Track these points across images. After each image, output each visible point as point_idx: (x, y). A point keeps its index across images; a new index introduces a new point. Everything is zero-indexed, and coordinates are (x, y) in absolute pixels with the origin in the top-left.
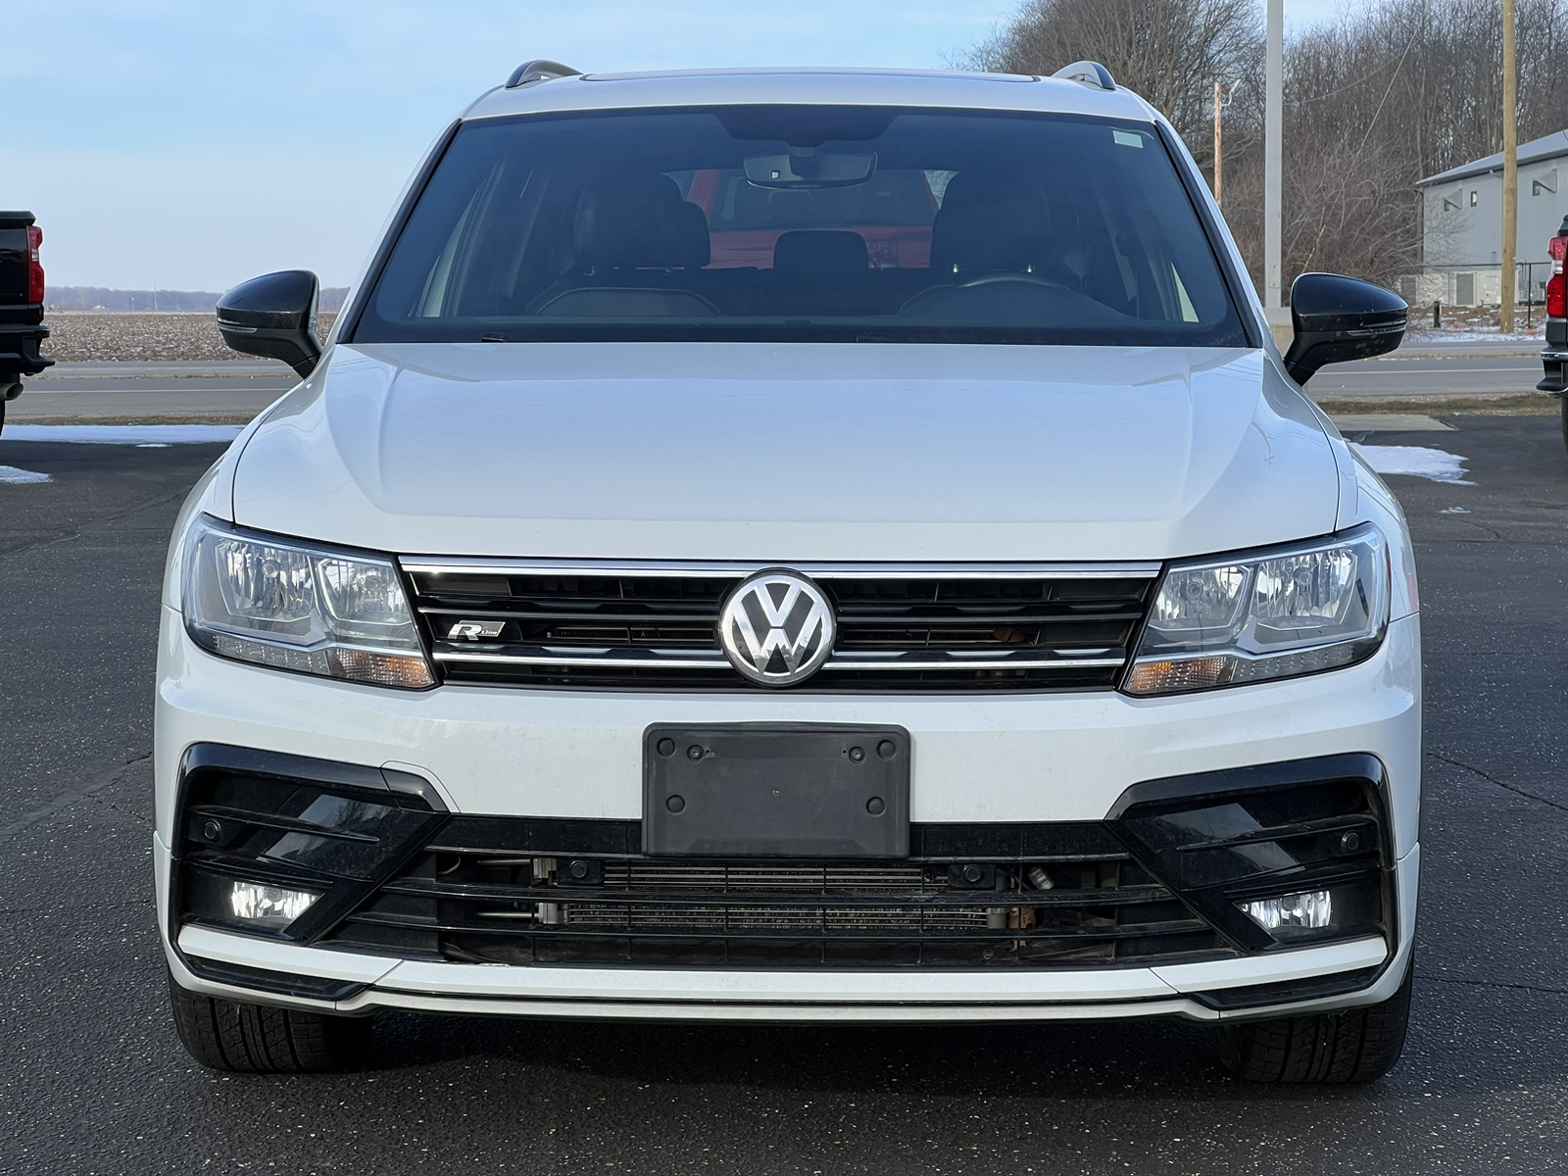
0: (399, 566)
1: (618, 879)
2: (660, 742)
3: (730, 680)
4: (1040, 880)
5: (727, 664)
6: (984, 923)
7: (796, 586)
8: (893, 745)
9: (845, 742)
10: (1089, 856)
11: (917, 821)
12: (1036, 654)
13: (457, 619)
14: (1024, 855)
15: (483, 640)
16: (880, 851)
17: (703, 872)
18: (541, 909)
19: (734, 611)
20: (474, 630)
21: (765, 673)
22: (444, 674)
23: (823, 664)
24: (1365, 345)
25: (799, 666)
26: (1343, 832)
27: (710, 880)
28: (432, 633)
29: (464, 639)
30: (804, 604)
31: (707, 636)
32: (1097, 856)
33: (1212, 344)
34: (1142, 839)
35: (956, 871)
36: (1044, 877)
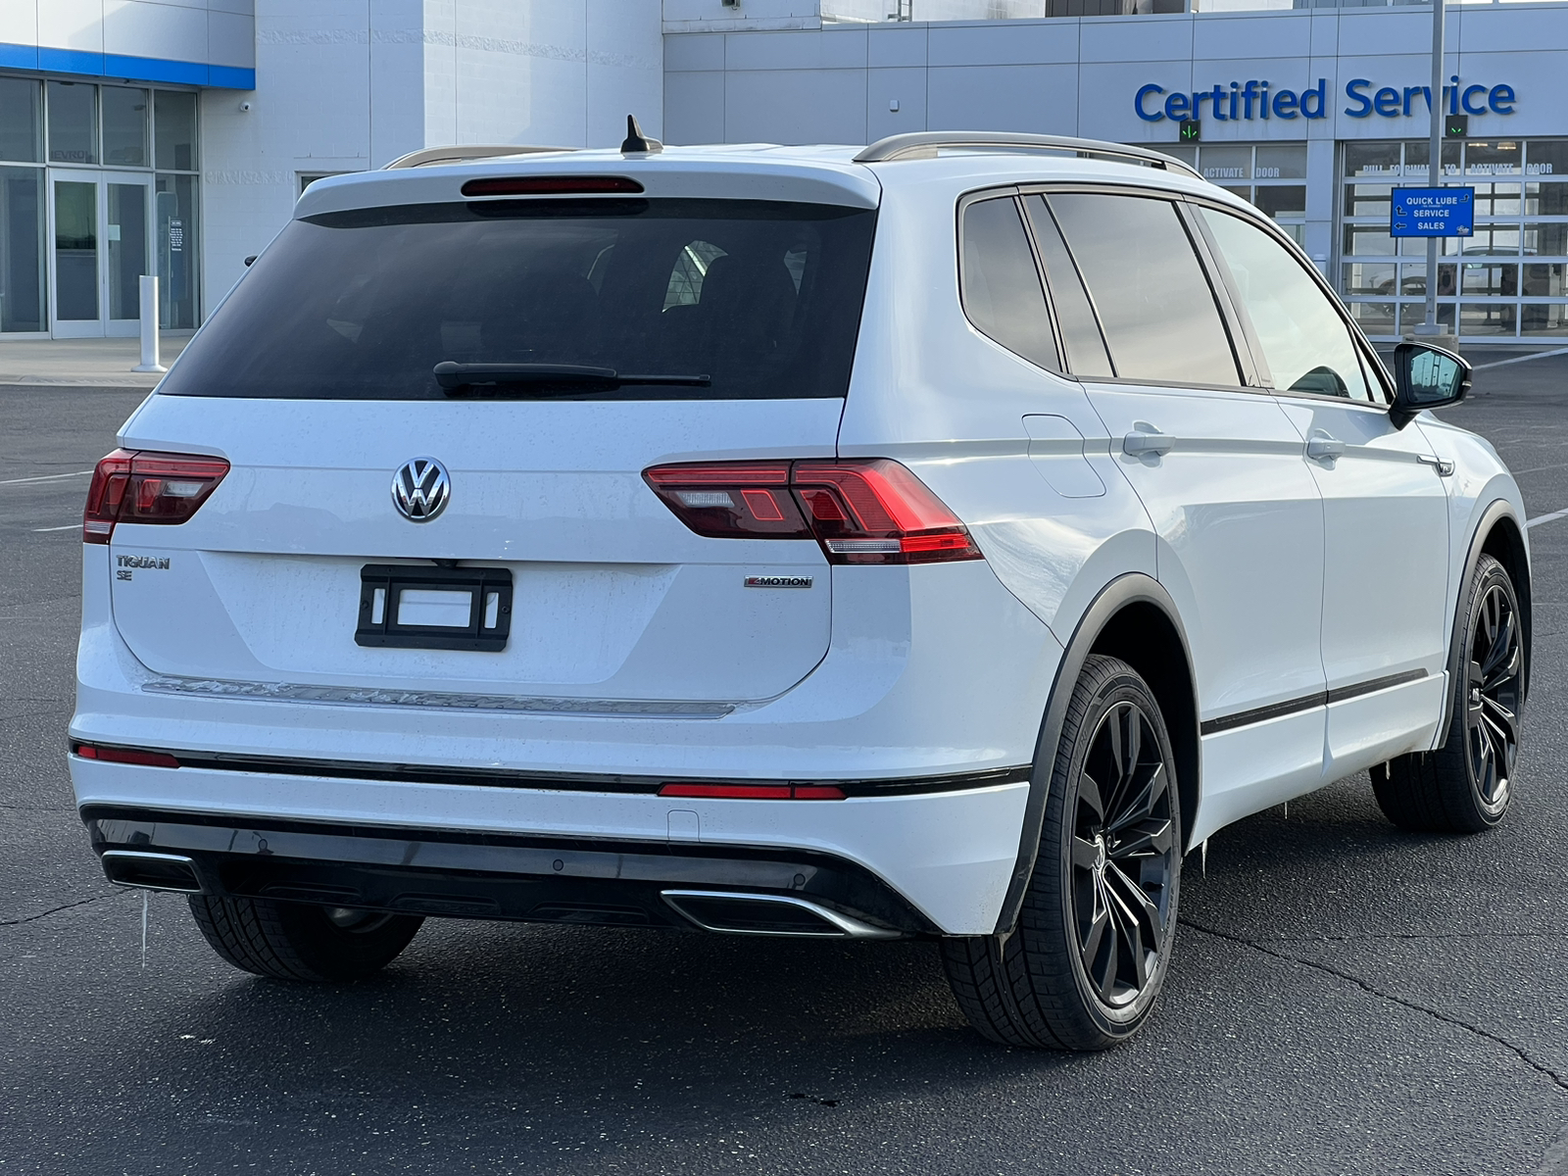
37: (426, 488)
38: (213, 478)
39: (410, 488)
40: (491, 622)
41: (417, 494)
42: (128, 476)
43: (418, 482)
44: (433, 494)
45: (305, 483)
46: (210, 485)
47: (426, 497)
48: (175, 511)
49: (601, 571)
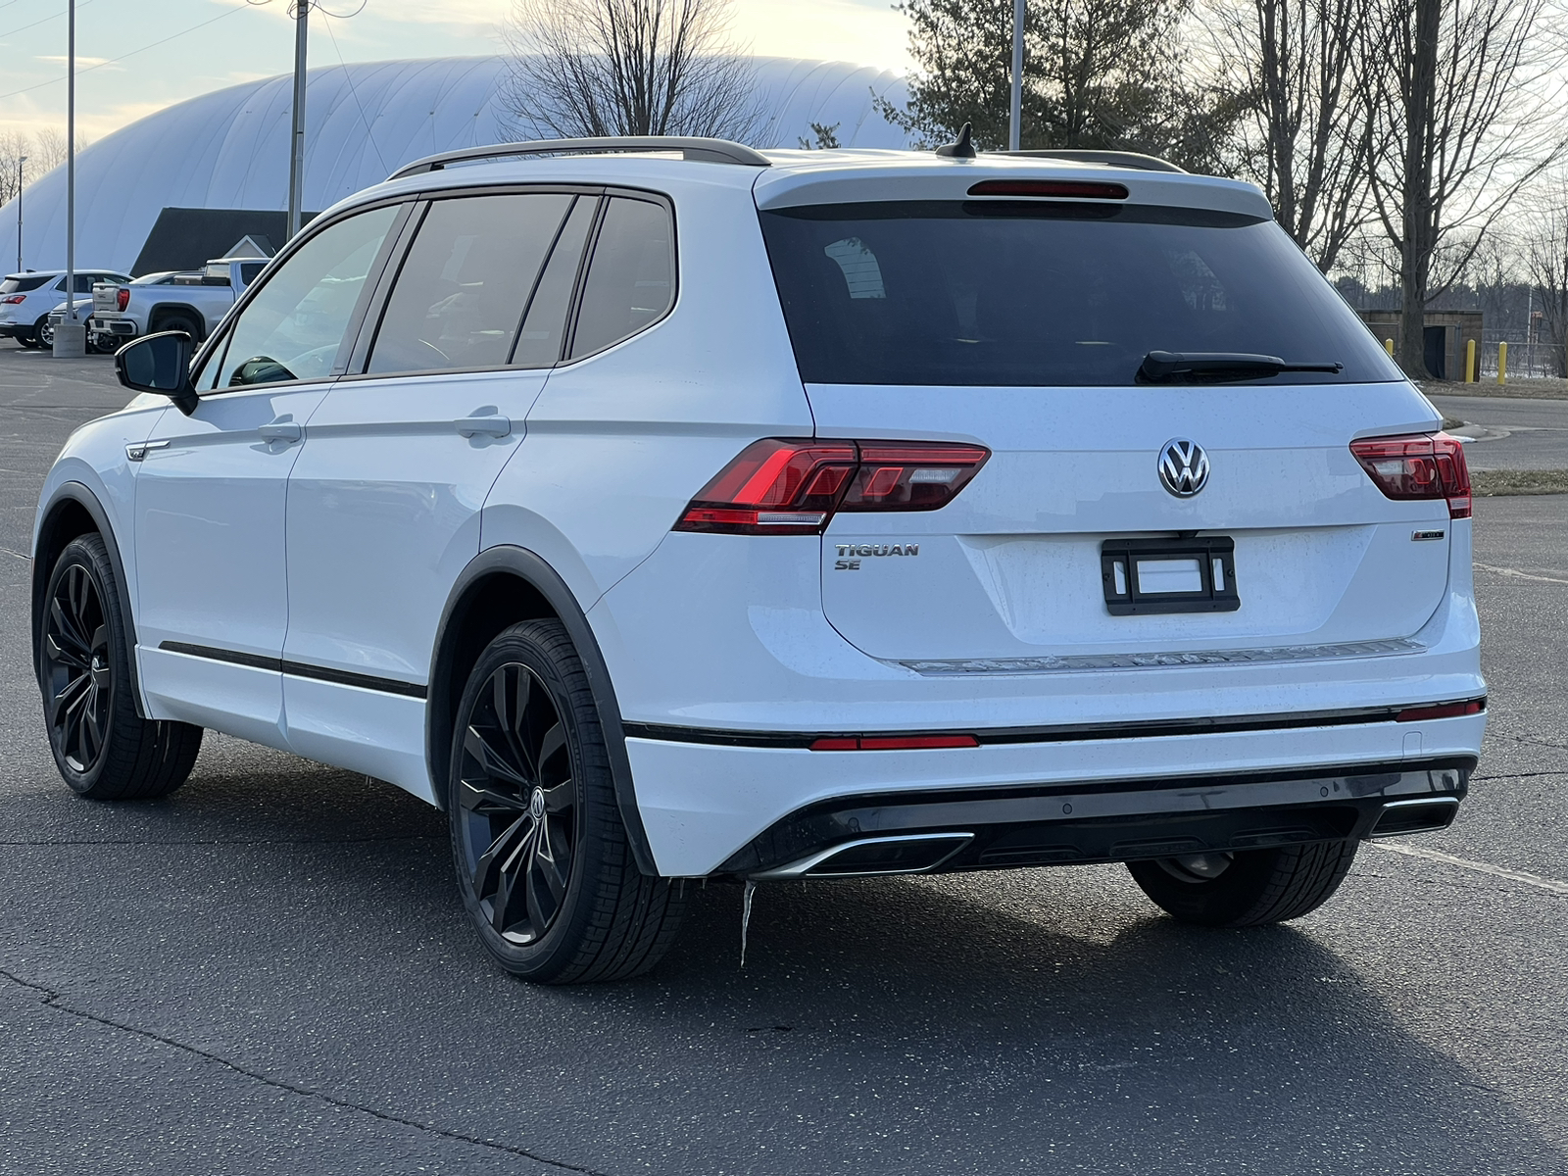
37: (1193, 468)
38: (973, 464)
39: (1179, 467)
40: (1219, 585)
41: (1187, 472)
42: (856, 466)
43: (1186, 461)
44: (1199, 474)
45: (1074, 465)
46: (971, 470)
47: (1193, 475)
48: (932, 498)
49: (1296, 534)
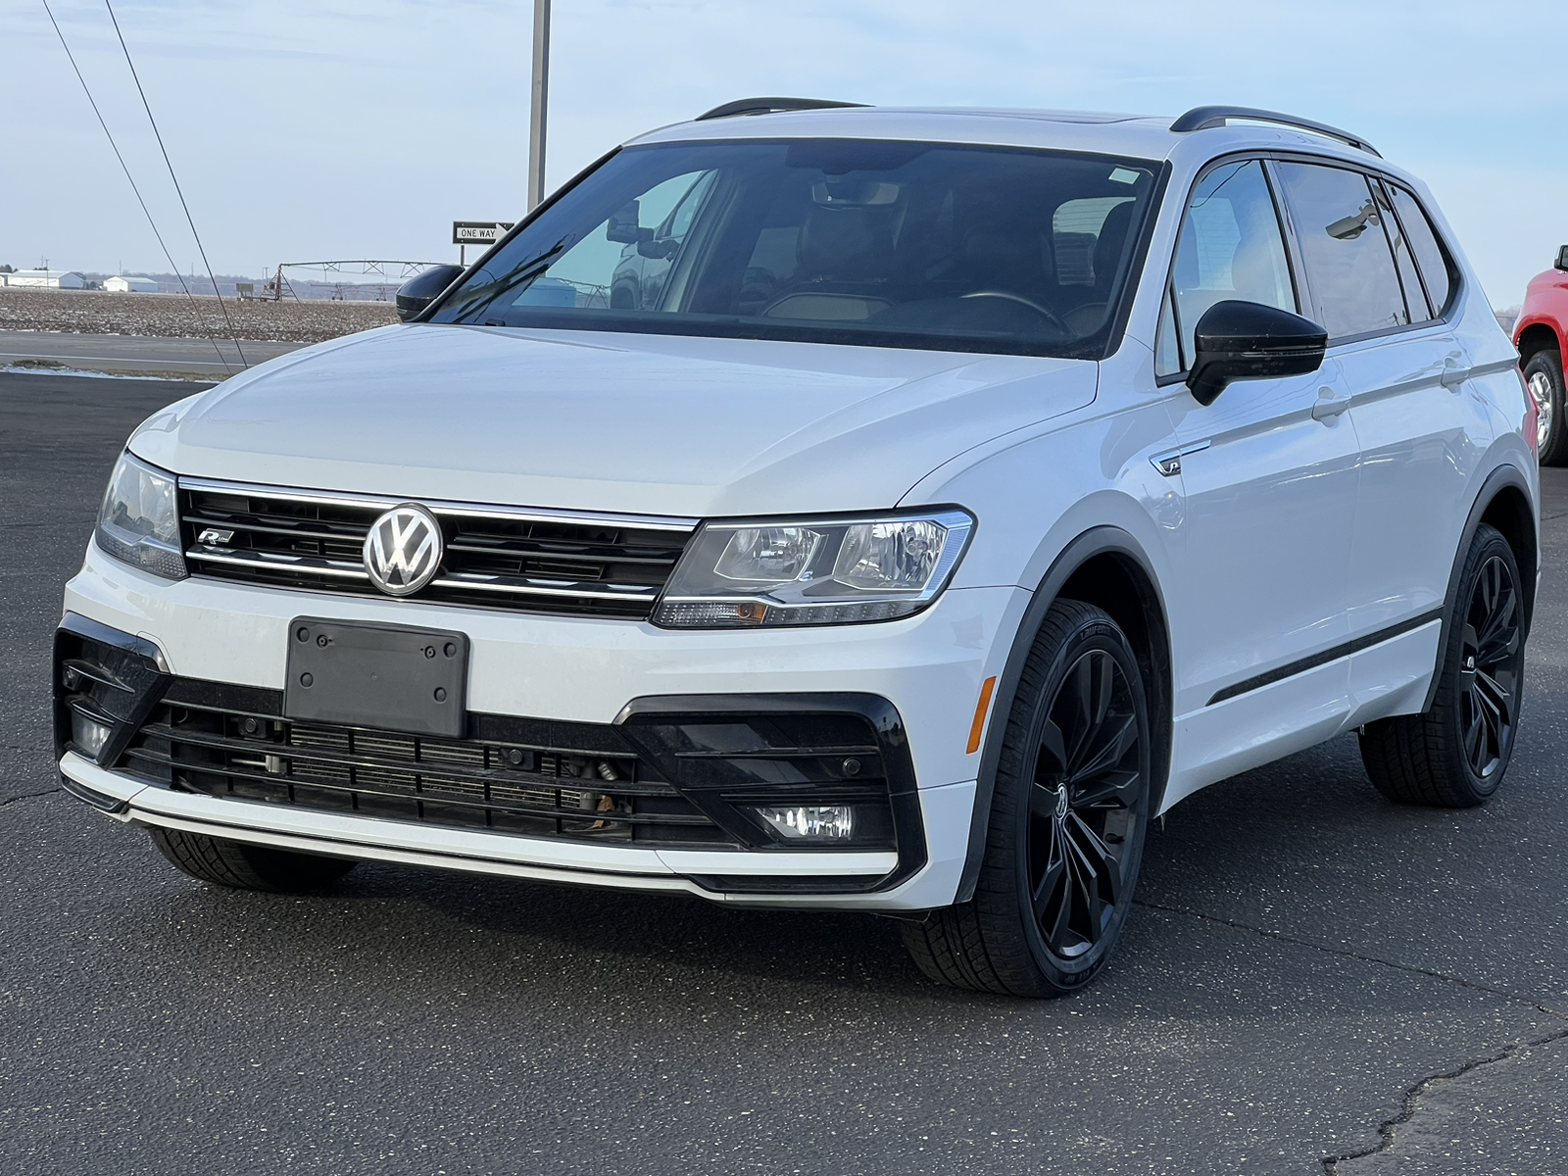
0: (177, 483)
1: (318, 741)
2: (301, 629)
3: (366, 588)
4: (605, 773)
5: (365, 575)
6: (578, 806)
7: (418, 518)
8: (458, 648)
9: (424, 641)
10: (602, 753)
11: (471, 710)
12: (590, 586)
13: (204, 527)
14: (552, 746)
15: (220, 544)
16: (443, 732)
17: (376, 742)
18: (267, 760)
19: (374, 535)
20: (215, 536)
21: (388, 584)
22: (195, 568)
23: (431, 581)
24: (1260, 365)
25: (411, 580)
26: (847, 757)
27: (380, 748)
28: (188, 536)
29: (206, 542)
30: (421, 531)
31: (354, 552)
32: (609, 753)
33: (1065, 355)
34: (643, 743)
35: (505, 754)
36: (608, 771)
